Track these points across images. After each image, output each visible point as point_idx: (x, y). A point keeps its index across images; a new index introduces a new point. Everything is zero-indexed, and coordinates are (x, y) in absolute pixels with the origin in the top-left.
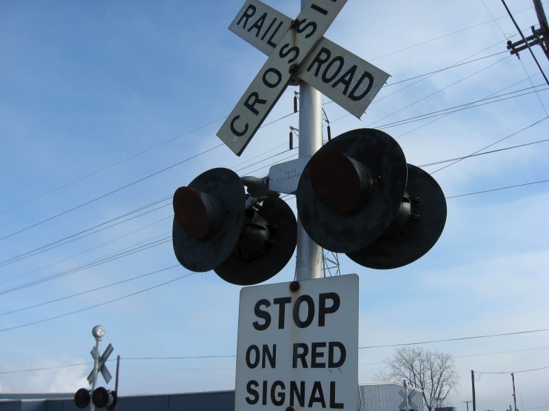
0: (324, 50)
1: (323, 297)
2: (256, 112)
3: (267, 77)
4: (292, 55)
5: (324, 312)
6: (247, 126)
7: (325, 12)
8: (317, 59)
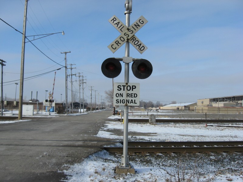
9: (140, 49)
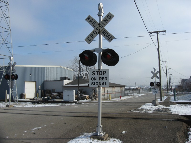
0: (104, 30)
1: (104, 71)
2: (92, 38)
3: (94, 32)
4: (98, 30)
5: (104, 73)
6: (91, 39)
7: (104, 25)
8: (103, 32)
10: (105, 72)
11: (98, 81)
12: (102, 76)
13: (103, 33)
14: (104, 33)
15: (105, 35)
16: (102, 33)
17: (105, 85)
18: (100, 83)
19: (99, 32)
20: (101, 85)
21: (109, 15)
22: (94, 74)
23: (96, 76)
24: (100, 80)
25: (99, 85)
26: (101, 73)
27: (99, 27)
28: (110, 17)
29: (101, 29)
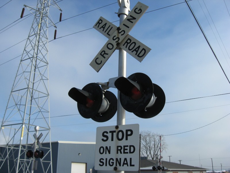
9: (138, 56)
10: (129, 133)
11: (113, 154)
12: (123, 143)
13: (126, 44)
14: (129, 45)
15: (130, 48)
16: (124, 45)
17: (131, 165)
18: (118, 161)
19: (118, 44)
20: (120, 165)
21: (137, 8)
22: (105, 139)
23: (109, 143)
24: (117, 153)
25: (116, 165)
26: (120, 136)
27: (118, 35)
28: (140, 10)
29: (121, 38)
